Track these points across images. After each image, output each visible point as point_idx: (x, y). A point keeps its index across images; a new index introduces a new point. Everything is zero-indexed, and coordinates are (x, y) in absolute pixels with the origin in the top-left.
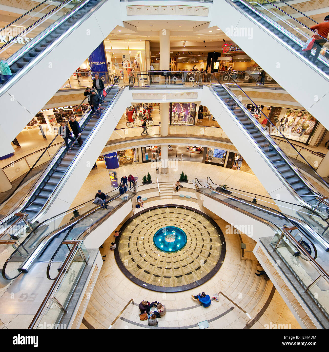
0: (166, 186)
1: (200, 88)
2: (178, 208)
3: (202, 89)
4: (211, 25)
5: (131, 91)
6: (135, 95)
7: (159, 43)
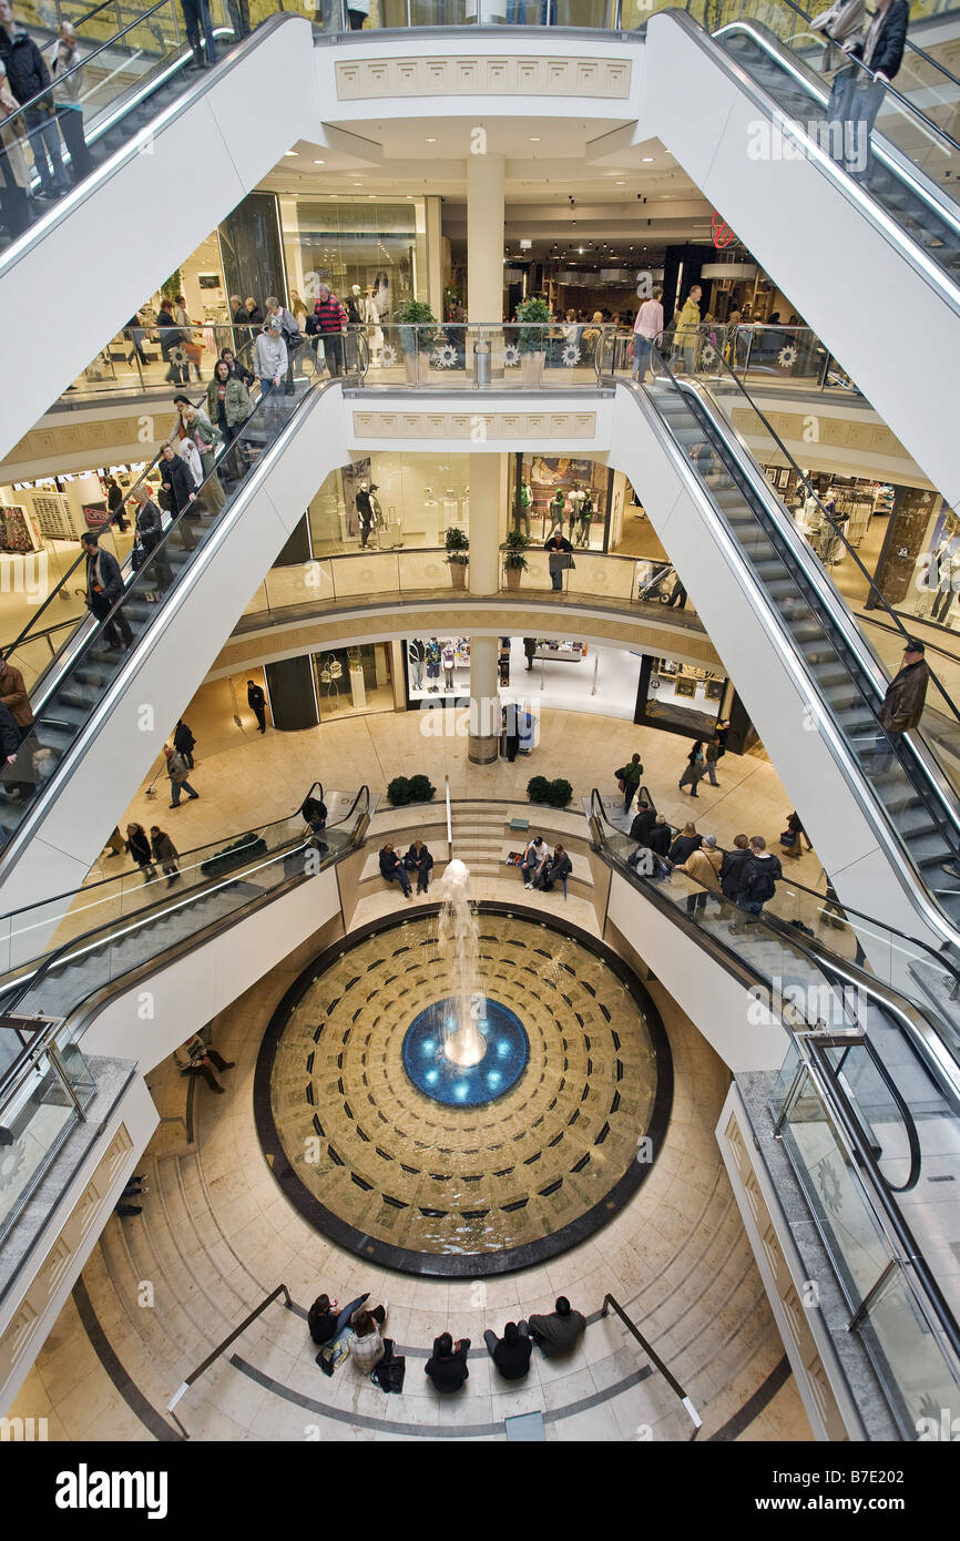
0: (482, 818)
1: (605, 395)
2: (516, 917)
3: (611, 401)
4: (640, 136)
5: (347, 401)
6: (363, 418)
7: (466, 205)
